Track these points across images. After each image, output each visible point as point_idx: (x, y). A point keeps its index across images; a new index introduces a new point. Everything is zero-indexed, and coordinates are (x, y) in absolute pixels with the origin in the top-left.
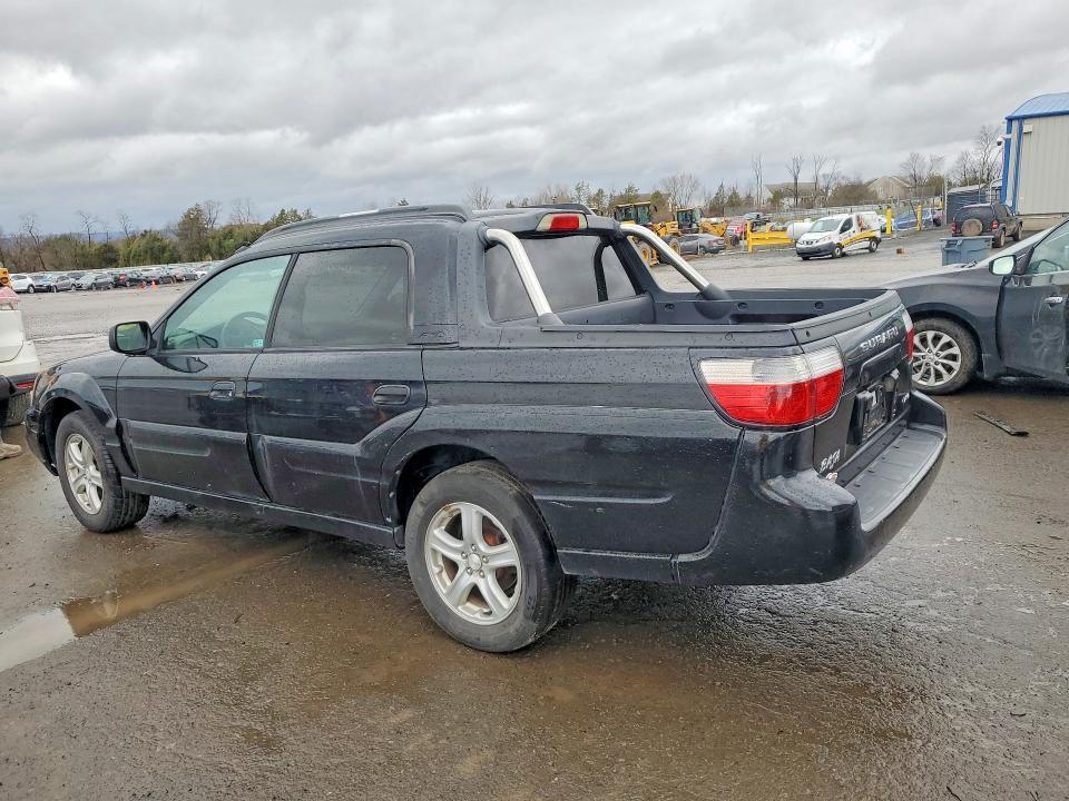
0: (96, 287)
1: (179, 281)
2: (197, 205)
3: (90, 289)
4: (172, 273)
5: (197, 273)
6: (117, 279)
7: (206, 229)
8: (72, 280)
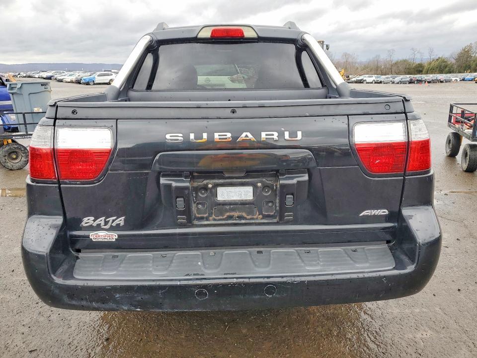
0: (401, 82)
1: (441, 82)
2: (471, 44)
3: (398, 83)
4: (439, 78)
5: (452, 78)
6: (411, 80)
7: (472, 57)
8: (391, 79)
